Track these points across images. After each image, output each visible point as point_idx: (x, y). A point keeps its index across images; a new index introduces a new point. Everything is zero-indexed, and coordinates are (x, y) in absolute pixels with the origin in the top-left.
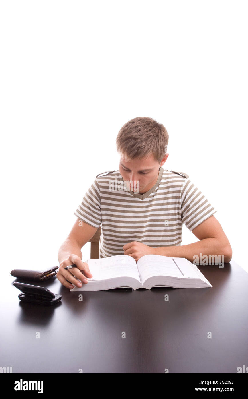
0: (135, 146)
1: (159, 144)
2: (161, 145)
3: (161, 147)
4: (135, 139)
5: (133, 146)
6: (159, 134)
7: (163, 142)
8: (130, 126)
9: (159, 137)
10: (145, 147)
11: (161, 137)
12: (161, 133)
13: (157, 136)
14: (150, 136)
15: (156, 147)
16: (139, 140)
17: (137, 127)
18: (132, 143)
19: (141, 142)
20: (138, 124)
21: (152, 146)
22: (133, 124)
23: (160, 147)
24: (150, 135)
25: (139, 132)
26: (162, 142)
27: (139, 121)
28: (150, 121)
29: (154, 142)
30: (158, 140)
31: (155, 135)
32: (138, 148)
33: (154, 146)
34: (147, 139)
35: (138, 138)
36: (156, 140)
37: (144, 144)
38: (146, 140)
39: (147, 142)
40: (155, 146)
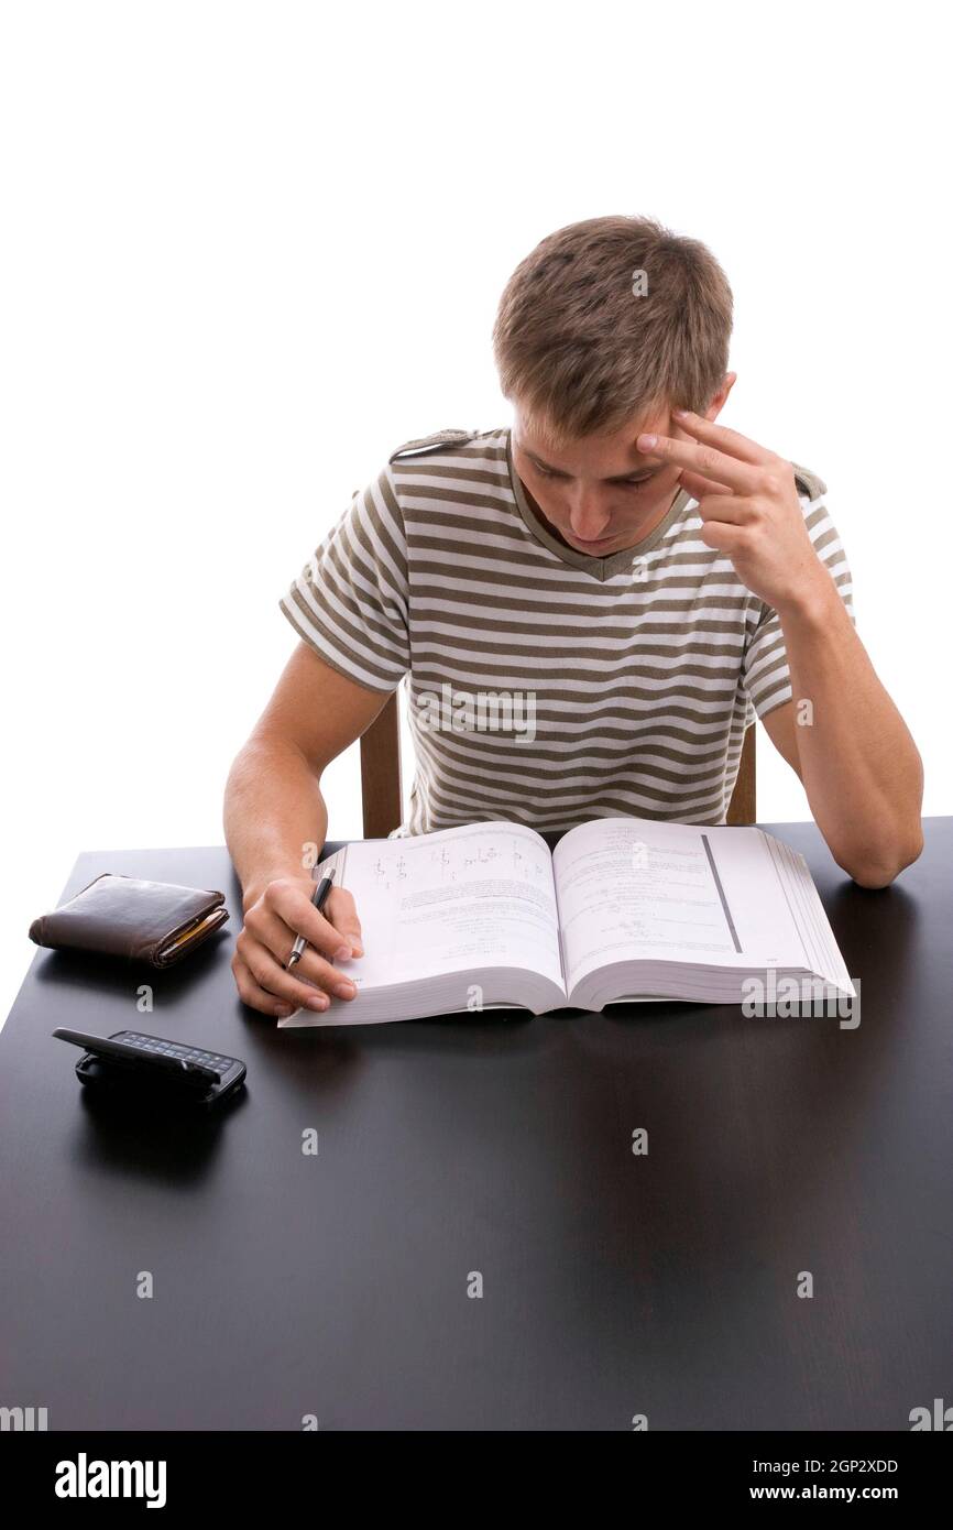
0: (586, 380)
1: (691, 353)
2: (701, 353)
3: (701, 365)
4: (585, 345)
5: (577, 379)
6: (691, 304)
7: (709, 338)
8: (553, 278)
9: (692, 320)
10: (631, 379)
11: (699, 318)
12: (698, 301)
13: (681, 316)
14: (649, 324)
15: (681, 367)
16: (602, 351)
17: (589, 281)
18: (570, 363)
19: (615, 357)
20: (587, 266)
21: (664, 370)
22: (568, 268)
23: (697, 362)
24: (651, 315)
25: (600, 309)
26: (705, 340)
27: (592, 247)
28: (644, 244)
29: (672, 348)
30: (688, 334)
31: (673, 314)
32: (603, 387)
33: (670, 369)
34: (637, 340)
35: (596, 342)
36: (678, 335)
37: (625, 365)
38: (634, 343)
39: (637, 356)
40: (676, 364)
